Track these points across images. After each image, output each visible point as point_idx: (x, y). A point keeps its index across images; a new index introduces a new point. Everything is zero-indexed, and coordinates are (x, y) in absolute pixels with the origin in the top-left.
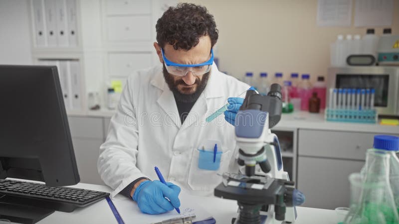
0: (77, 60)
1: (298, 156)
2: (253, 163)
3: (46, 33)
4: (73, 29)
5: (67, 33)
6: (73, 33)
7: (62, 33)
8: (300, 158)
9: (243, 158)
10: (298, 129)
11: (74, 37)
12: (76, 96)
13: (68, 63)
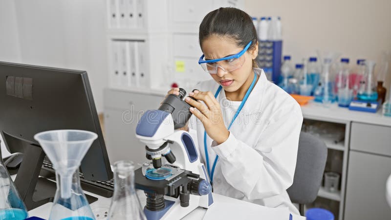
0: (143, 41)
1: (349, 150)
2: (157, 156)
3: (118, 15)
4: (140, 12)
5: (135, 15)
6: (140, 15)
7: (131, 15)
8: (351, 153)
9: (149, 153)
10: (351, 122)
11: (141, 19)
12: (142, 75)
13: (136, 44)
